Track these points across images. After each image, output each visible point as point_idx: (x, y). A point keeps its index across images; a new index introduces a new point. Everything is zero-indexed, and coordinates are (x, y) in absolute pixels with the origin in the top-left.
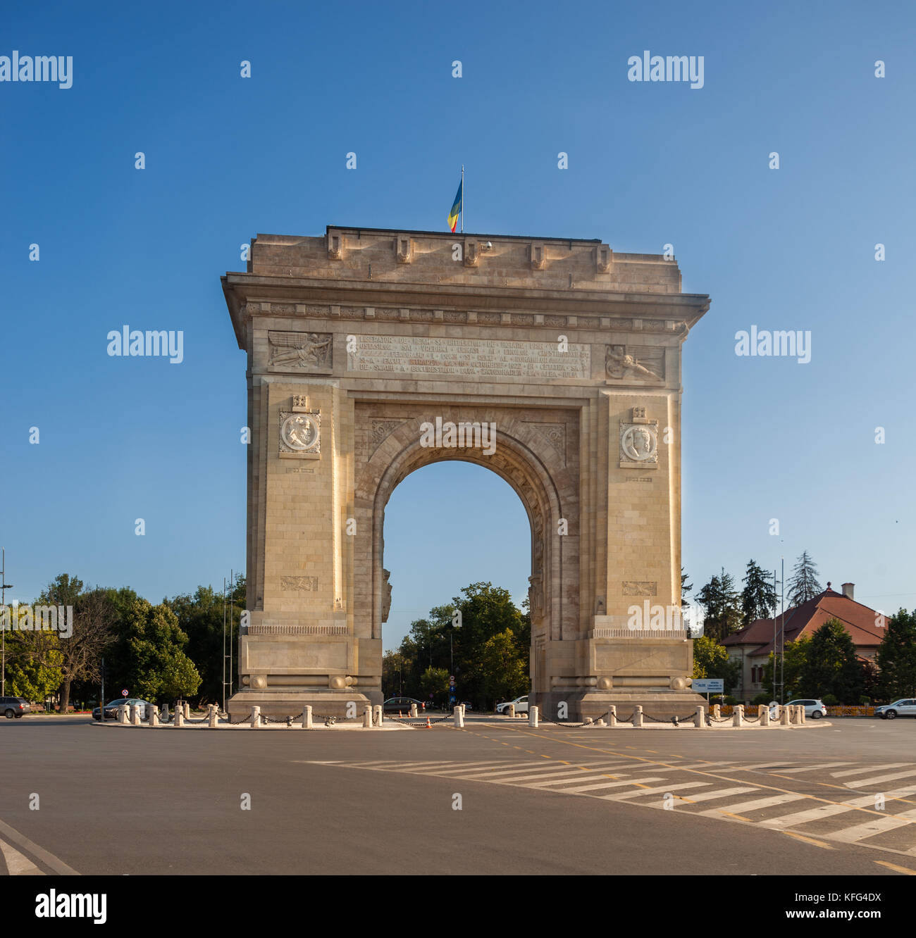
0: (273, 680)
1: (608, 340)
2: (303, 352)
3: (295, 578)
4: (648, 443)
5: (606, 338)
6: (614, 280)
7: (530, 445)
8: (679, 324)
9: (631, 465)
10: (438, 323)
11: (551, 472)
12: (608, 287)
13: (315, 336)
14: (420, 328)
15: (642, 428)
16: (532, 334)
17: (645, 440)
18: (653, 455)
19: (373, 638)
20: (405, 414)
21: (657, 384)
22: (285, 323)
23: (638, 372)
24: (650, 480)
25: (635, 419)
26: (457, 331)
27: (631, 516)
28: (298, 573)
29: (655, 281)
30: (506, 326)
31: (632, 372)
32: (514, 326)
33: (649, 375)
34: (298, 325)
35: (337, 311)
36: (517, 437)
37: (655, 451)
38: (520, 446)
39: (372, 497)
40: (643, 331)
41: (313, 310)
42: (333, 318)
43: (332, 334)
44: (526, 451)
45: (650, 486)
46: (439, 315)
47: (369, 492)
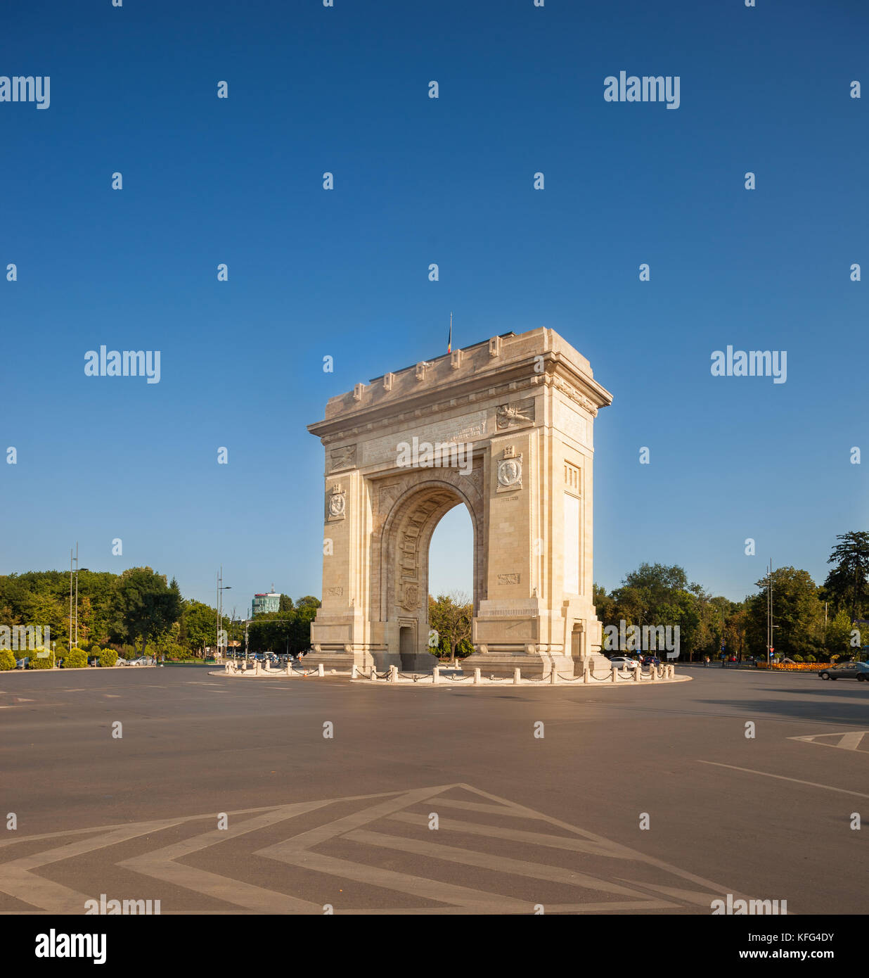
0: (323, 646)
1: (497, 404)
2: (344, 459)
3: (334, 588)
4: (515, 471)
5: (496, 402)
6: (501, 360)
7: (460, 487)
8: (540, 377)
9: (504, 490)
10: (401, 422)
11: (472, 502)
12: (498, 365)
13: (349, 447)
14: (395, 428)
15: (510, 461)
16: (453, 413)
17: (512, 469)
18: (519, 479)
19: (380, 621)
20: (395, 482)
21: (530, 425)
22: (337, 445)
23: (517, 420)
24: (516, 498)
25: (506, 456)
26: (413, 424)
27: (505, 527)
28: (335, 585)
29: (527, 351)
30: (436, 413)
31: (514, 421)
32: (441, 411)
33: (525, 420)
34: (342, 444)
35: (355, 431)
36: (452, 483)
37: (520, 476)
38: (454, 489)
39: (380, 536)
40: (518, 390)
41: (346, 433)
42: (355, 435)
43: (356, 444)
44: (458, 491)
45: (516, 503)
46: (401, 417)
47: (379, 533)
